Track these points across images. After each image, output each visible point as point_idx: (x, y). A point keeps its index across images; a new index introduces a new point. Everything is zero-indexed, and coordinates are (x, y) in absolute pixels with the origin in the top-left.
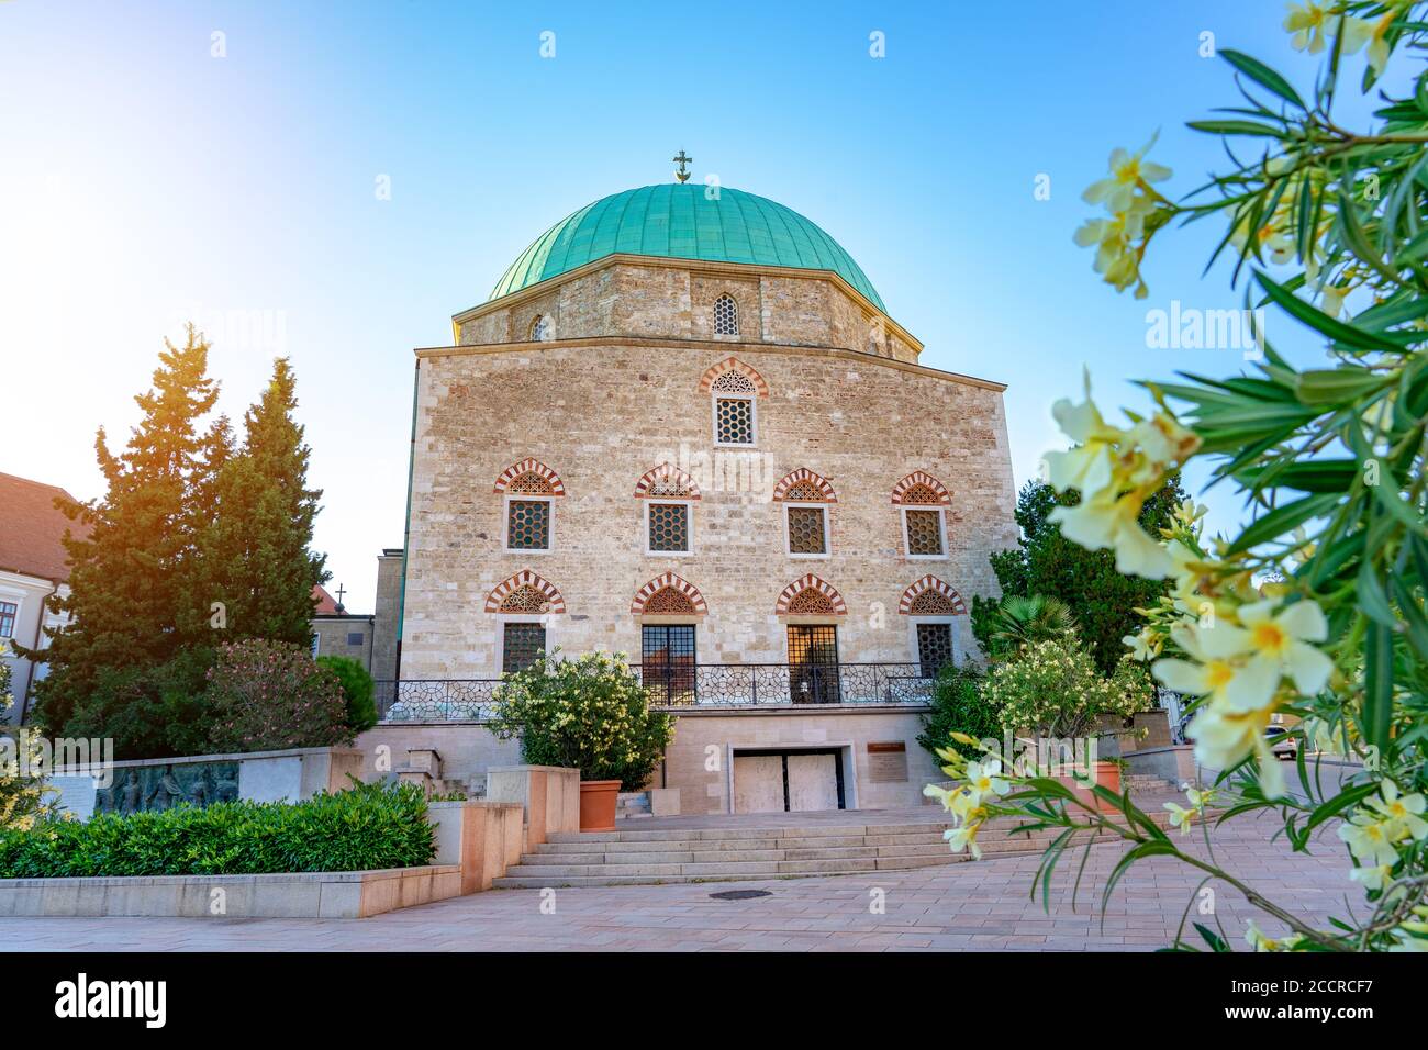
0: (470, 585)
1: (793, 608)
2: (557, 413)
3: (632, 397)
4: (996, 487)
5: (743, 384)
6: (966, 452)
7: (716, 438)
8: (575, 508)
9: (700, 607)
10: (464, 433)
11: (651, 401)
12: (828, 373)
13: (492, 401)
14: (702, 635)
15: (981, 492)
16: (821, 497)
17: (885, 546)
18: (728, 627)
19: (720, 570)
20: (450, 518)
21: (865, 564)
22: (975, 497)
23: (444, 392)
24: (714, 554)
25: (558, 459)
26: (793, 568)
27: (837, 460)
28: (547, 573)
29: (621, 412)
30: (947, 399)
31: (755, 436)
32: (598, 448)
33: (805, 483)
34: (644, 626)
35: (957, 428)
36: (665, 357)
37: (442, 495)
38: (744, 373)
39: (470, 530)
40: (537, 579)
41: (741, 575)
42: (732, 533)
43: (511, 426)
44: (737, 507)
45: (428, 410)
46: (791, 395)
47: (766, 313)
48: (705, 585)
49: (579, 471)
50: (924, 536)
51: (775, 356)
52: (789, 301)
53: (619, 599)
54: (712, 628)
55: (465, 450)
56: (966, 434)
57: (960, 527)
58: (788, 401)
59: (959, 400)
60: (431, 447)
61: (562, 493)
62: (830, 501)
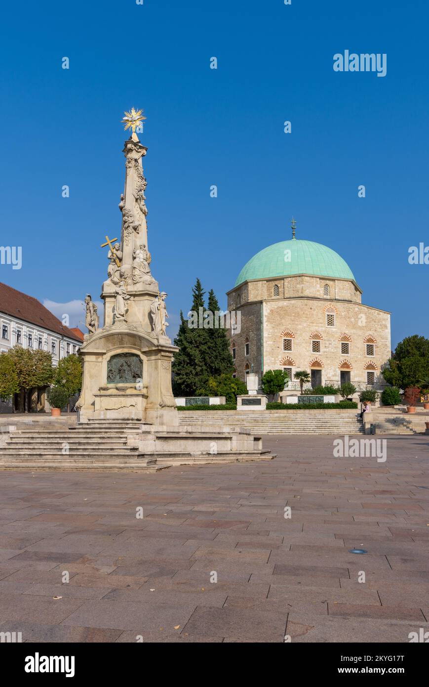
0: (277, 359)
1: (342, 366)
2: (293, 317)
3: (308, 313)
4: (386, 339)
5: (333, 311)
6: (381, 330)
7: (326, 325)
8: (297, 341)
9: (323, 366)
10: (273, 322)
11: (313, 314)
12: (351, 308)
13: (279, 314)
14: (323, 373)
15: (383, 340)
16: (348, 340)
17: (361, 353)
18: (328, 371)
19: (327, 357)
20: (272, 343)
21: (357, 357)
22: (381, 342)
23: (269, 311)
24: (326, 354)
25: (293, 329)
26: (342, 357)
27: (353, 331)
28: (292, 357)
29: (306, 317)
30: (377, 316)
31: (335, 324)
32: (301, 327)
33: (345, 337)
34: (312, 370)
35: (379, 324)
36: (315, 303)
37: (270, 337)
38: (333, 308)
39: (276, 346)
40: (290, 358)
41: (332, 359)
42: (330, 349)
43: (283, 321)
44: (330, 342)
45: (266, 316)
46: (343, 314)
47: (336, 291)
48: (324, 361)
49: (298, 332)
50: (370, 350)
51: (340, 303)
52: (342, 287)
53: (306, 363)
54: (325, 371)
55: (274, 326)
56: (381, 325)
57: (378, 349)
58: (342, 315)
59: (380, 316)
60: (267, 325)
61: (294, 338)
62: (351, 341)
